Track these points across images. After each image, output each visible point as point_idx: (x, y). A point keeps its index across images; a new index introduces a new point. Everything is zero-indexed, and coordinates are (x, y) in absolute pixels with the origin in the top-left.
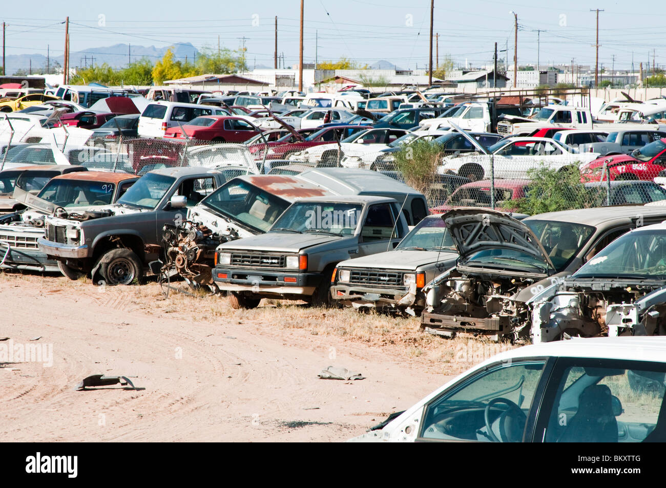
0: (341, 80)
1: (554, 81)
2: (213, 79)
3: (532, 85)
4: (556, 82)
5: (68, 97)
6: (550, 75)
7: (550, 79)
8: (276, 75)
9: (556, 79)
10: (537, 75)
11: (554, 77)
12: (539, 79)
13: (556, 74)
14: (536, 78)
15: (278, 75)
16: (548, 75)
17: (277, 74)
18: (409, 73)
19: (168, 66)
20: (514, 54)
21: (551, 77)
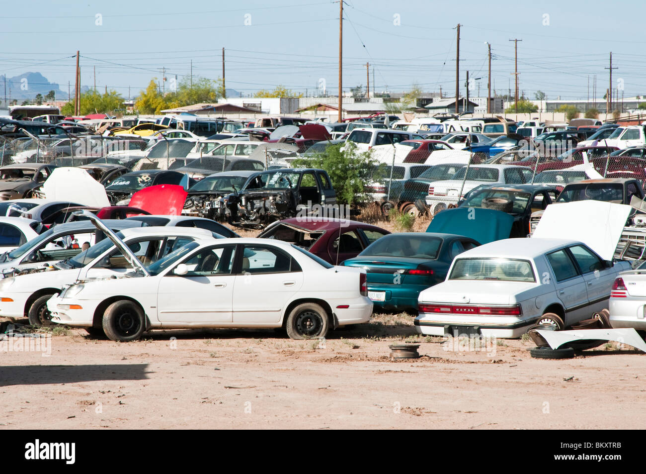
0: (323, 108)
1: (500, 107)
2: (209, 108)
3: (480, 111)
4: (502, 108)
5: (173, 126)
6: (496, 102)
7: (497, 105)
8: (244, 104)
9: (502, 105)
10: (484, 101)
11: (500, 104)
12: (486, 105)
13: (502, 101)
14: (485, 105)
15: (246, 104)
16: (494, 101)
17: (245, 102)
18: (367, 101)
19: (152, 95)
20: (487, 82)
21: (497, 103)
